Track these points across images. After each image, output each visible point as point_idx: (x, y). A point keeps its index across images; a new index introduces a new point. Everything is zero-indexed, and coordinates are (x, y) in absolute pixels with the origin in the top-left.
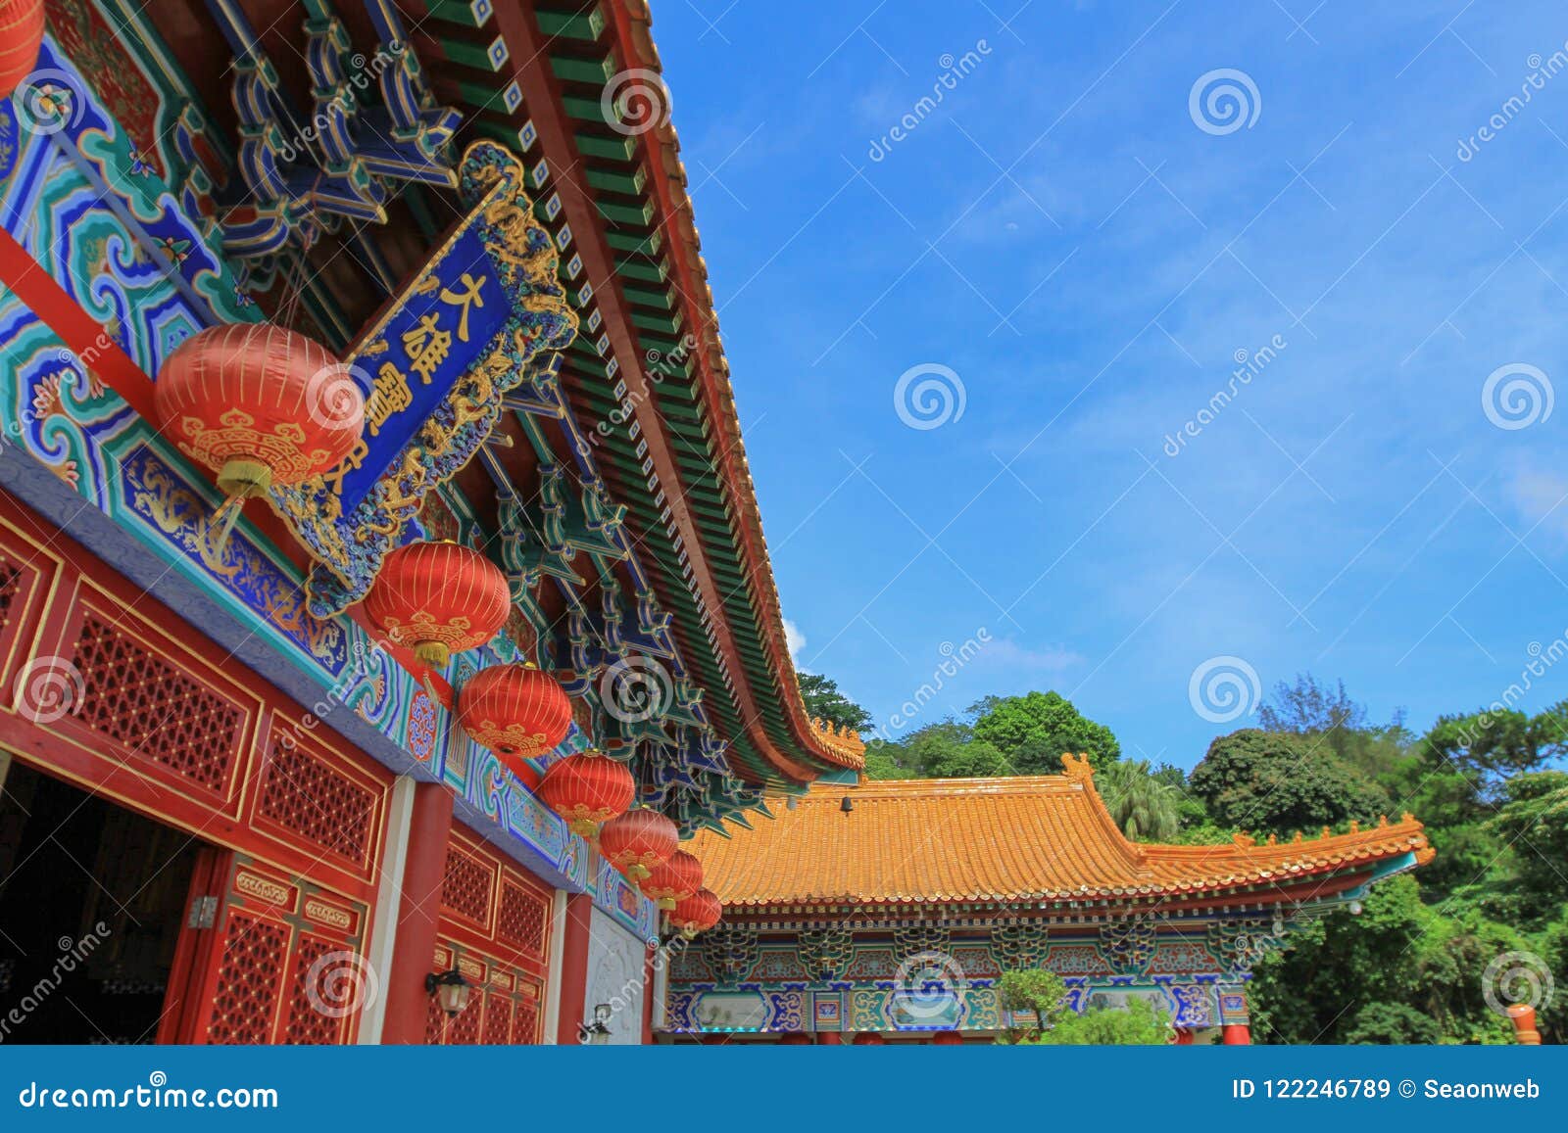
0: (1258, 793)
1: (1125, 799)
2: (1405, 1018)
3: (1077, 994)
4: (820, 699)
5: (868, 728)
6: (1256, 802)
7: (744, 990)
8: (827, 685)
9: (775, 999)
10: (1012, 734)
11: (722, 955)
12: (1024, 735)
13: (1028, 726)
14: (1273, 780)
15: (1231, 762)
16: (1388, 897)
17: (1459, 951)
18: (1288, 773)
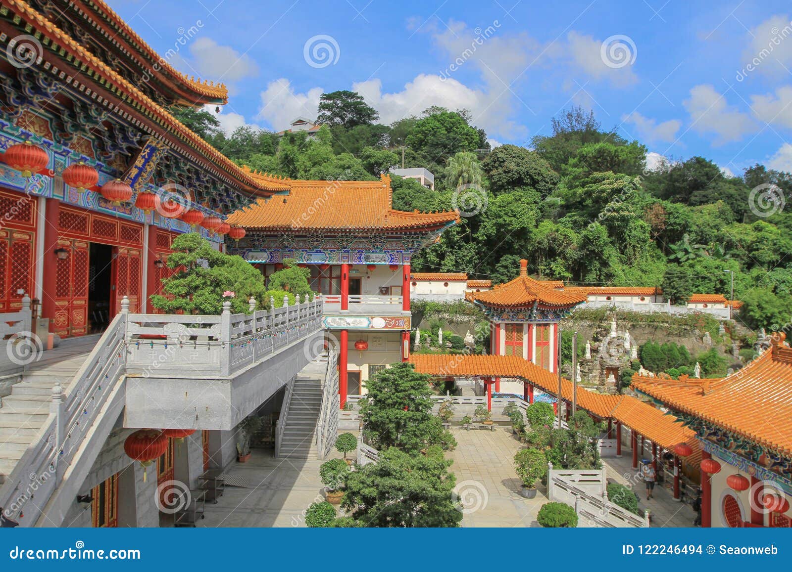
0: (505, 172)
1: (460, 169)
2: (514, 260)
3: (361, 255)
4: (355, 104)
5: (377, 118)
6: (503, 176)
7: (261, 251)
8: (358, 98)
9: (271, 253)
10: (430, 131)
11: (254, 240)
12: (435, 132)
13: (438, 128)
14: (511, 167)
15: (498, 158)
16: (520, 220)
17: (549, 238)
18: (518, 165)
